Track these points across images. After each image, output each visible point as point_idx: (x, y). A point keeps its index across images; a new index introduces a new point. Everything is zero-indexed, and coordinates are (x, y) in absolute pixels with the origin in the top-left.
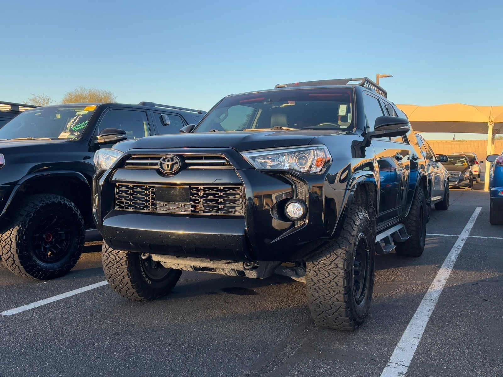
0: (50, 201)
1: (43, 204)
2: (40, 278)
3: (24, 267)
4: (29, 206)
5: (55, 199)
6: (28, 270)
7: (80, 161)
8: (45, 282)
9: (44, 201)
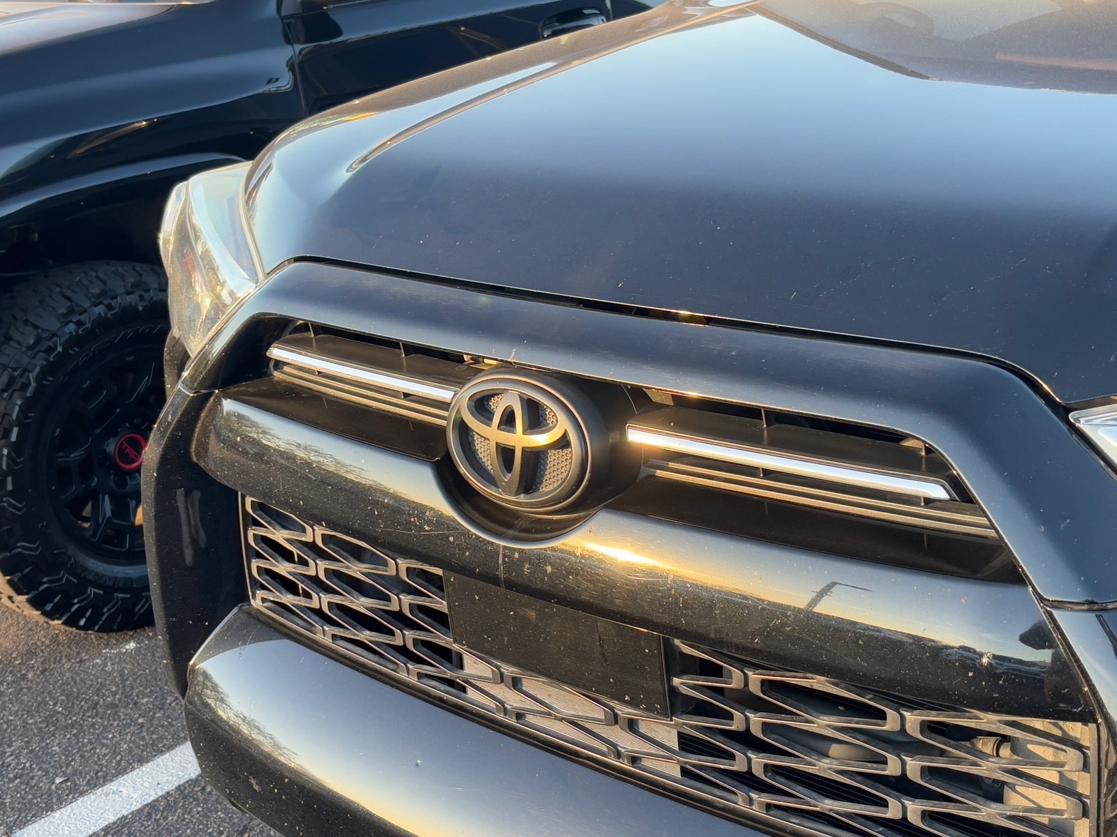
0: (109, 307)
1: (79, 324)
2: (107, 628)
3: (29, 601)
4: (19, 343)
5: (132, 293)
6: (49, 607)
7: (256, 92)
8: (128, 642)
9: (84, 311)
